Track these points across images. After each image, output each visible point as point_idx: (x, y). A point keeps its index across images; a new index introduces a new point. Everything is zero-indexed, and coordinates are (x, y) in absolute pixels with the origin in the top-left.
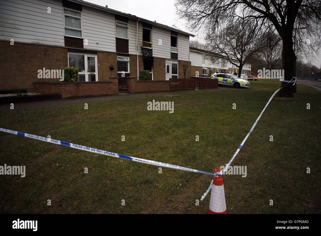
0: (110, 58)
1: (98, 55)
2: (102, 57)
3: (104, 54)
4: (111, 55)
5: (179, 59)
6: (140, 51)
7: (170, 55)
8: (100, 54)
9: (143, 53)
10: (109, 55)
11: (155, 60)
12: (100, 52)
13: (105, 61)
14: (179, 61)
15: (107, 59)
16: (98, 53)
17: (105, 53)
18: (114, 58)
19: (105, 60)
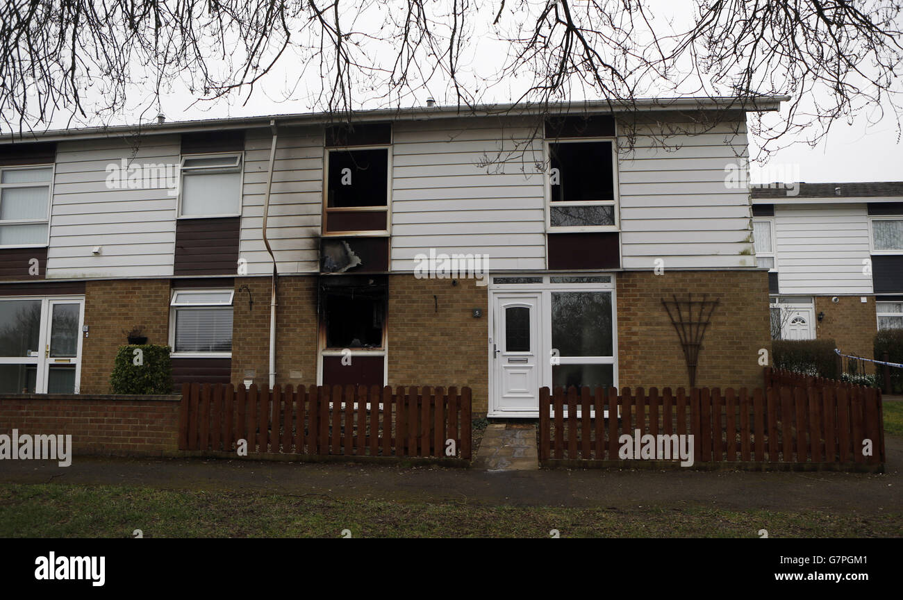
0: (135, 300)
1: (89, 294)
2: (103, 302)
3: (113, 289)
4: (140, 288)
5: (627, 263)
6: (310, 255)
7: (542, 251)
8: (96, 292)
9: (322, 261)
10: (134, 288)
11: (394, 287)
12: (97, 285)
13: (114, 314)
14: (626, 276)
15: (124, 306)
16: (87, 289)
17: (114, 285)
18: (155, 301)
19: (114, 310)
